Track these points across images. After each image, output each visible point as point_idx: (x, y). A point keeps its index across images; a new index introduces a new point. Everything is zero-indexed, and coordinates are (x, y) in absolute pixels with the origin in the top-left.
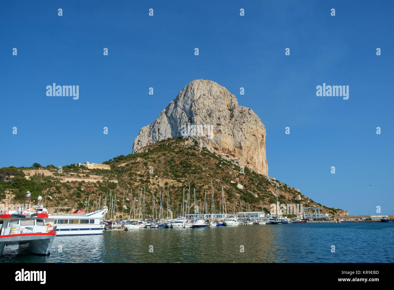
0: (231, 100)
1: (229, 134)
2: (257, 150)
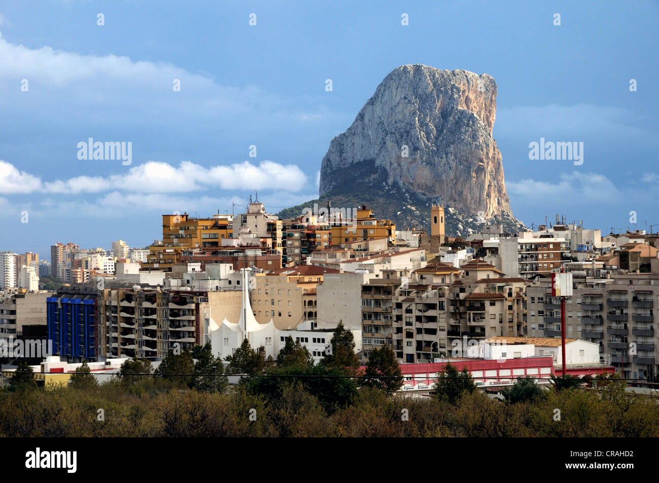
0: (449, 99)
1: (427, 164)
2: (468, 182)
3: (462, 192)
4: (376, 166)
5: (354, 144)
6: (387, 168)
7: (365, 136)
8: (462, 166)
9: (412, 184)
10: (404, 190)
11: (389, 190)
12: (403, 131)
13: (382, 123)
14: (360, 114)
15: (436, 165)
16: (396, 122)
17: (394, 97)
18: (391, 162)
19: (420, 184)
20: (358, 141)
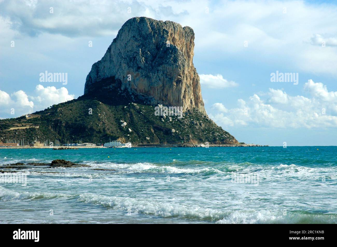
0: (161, 37)
1: (146, 77)
2: (171, 88)
3: (167, 95)
4: (115, 79)
5: (104, 67)
6: (121, 80)
7: (111, 61)
8: (167, 79)
9: (136, 90)
10: (131, 93)
11: (121, 93)
12: (132, 57)
13: (120, 53)
14: (109, 48)
15: (151, 77)
16: (128, 52)
17: (127, 36)
18: (124, 76)
19: (141, 90)
20: (107, 64)
